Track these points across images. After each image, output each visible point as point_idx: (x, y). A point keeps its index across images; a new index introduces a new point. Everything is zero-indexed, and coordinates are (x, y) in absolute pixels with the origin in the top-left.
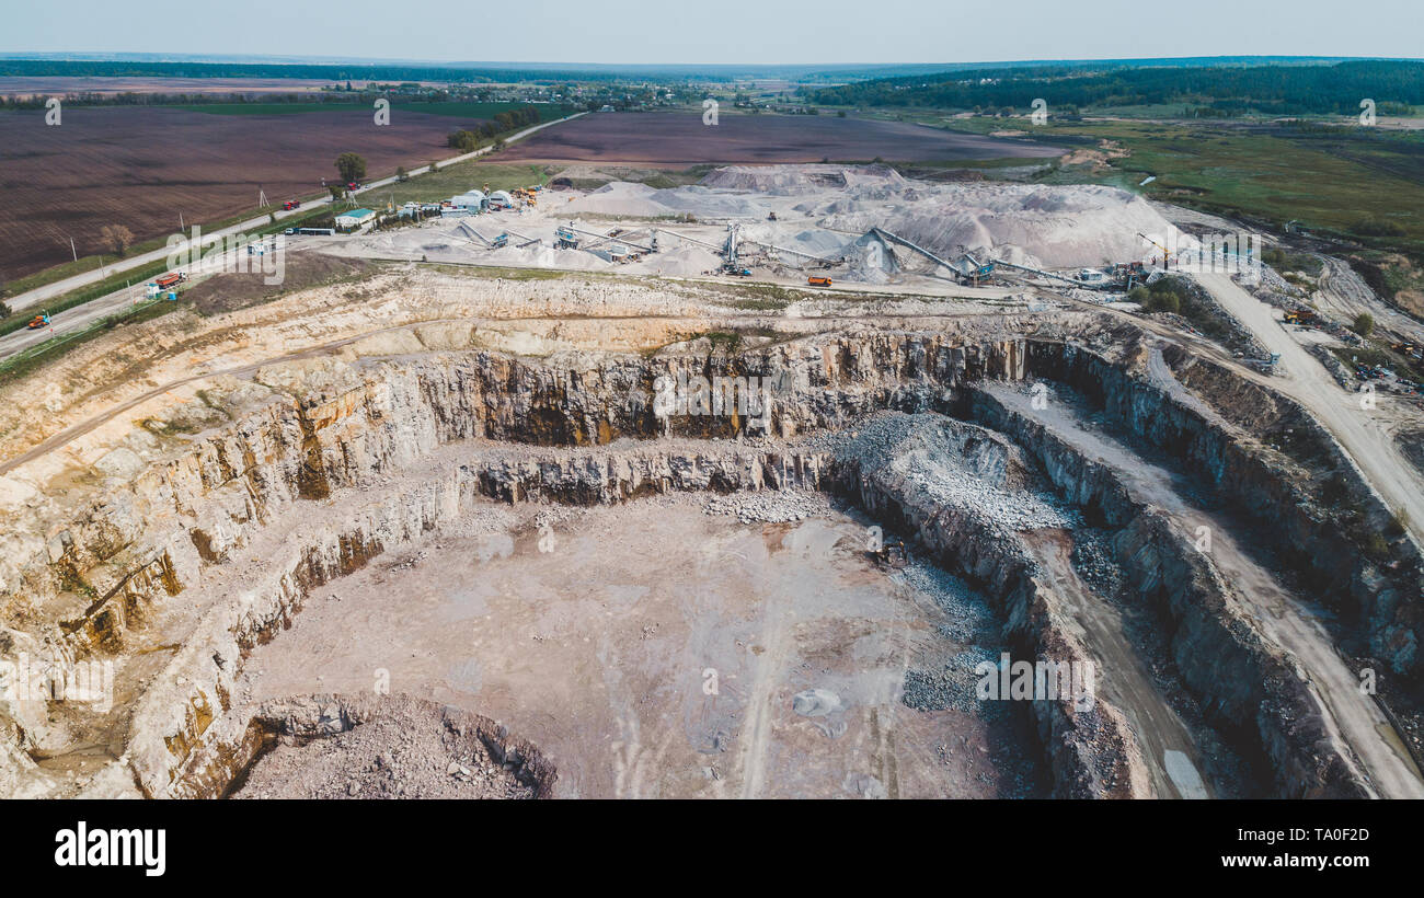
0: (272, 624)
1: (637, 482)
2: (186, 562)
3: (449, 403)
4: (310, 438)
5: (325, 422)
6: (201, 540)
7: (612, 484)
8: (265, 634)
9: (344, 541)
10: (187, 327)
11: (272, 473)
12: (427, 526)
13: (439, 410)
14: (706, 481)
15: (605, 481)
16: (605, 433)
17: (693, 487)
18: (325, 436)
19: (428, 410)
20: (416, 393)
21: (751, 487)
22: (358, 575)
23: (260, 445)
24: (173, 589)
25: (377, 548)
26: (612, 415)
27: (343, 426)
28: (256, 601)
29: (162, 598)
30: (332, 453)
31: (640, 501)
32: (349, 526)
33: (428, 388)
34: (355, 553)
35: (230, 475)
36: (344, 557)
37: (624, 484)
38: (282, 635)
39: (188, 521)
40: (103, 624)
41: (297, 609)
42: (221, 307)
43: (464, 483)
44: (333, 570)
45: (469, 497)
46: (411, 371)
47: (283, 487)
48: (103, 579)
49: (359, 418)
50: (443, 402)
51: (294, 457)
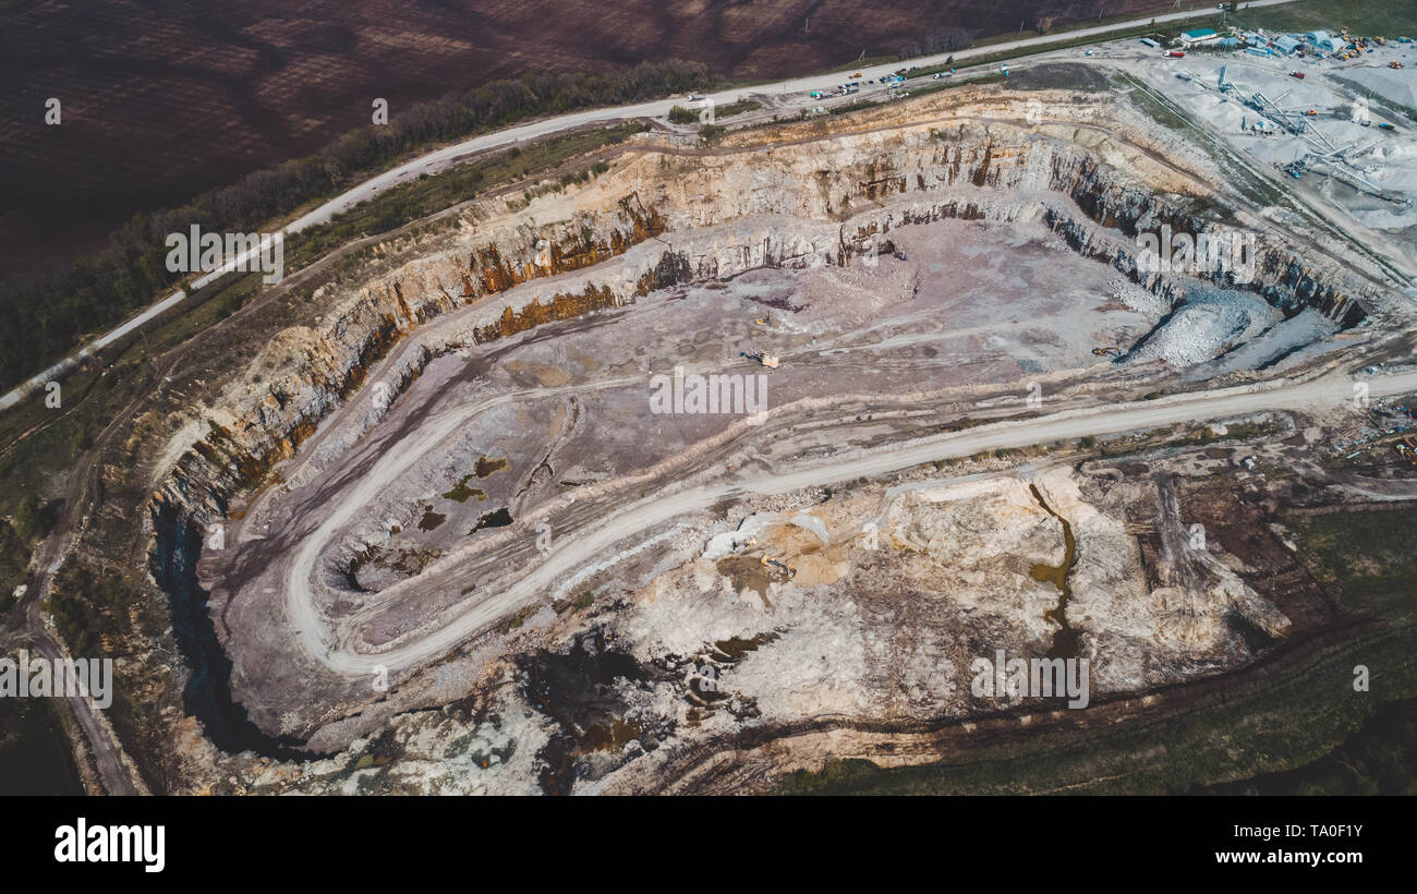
0: (922, 219)
1: (1098, 252)
2: (912, 183)
3: (1063, 171)
4: (987, 161)
5: (997, 156)
6: (921, 180)
7: (1087, 246)
8: (918, 221)
9: (968, 206)
10: (995, 92)
11: (964, 168)
12: (1009, 219)
13: (1056, 172)
14: (1128, 270)
15: (1085, 242)
16: (1111, 222)
17: (1121, 270)
18: (994, 161)
19: (1049, 170)
20: (1047, 160)
21: (1145, 286)
22: (968, 222)
23: (965, 155)
24: (902, 190)
25: (982, 216)
26: (1117, 214)
27: (1005, 162)
28: (918, 208)
29: (897, 191)
30: (992, 170)
31: (1094, 262)
32: (974, 201)
33: (1056, 161)
34: (972, 213)
35: (945, 161)
36: (967, 212)
37: (1093, 249)
38: (923, 225)
39: (919, 171)
40: (872, 190)
41: (935, 219)
42: (1014, 87)
43: (1040, 210)
44: (960, 215)
45: (1039, 218)
46: (1050, 148)
47: (967, 176)
48: (879, 176)
49: (1012, 161)
50: (1061, 169)
51: (977, 165)
